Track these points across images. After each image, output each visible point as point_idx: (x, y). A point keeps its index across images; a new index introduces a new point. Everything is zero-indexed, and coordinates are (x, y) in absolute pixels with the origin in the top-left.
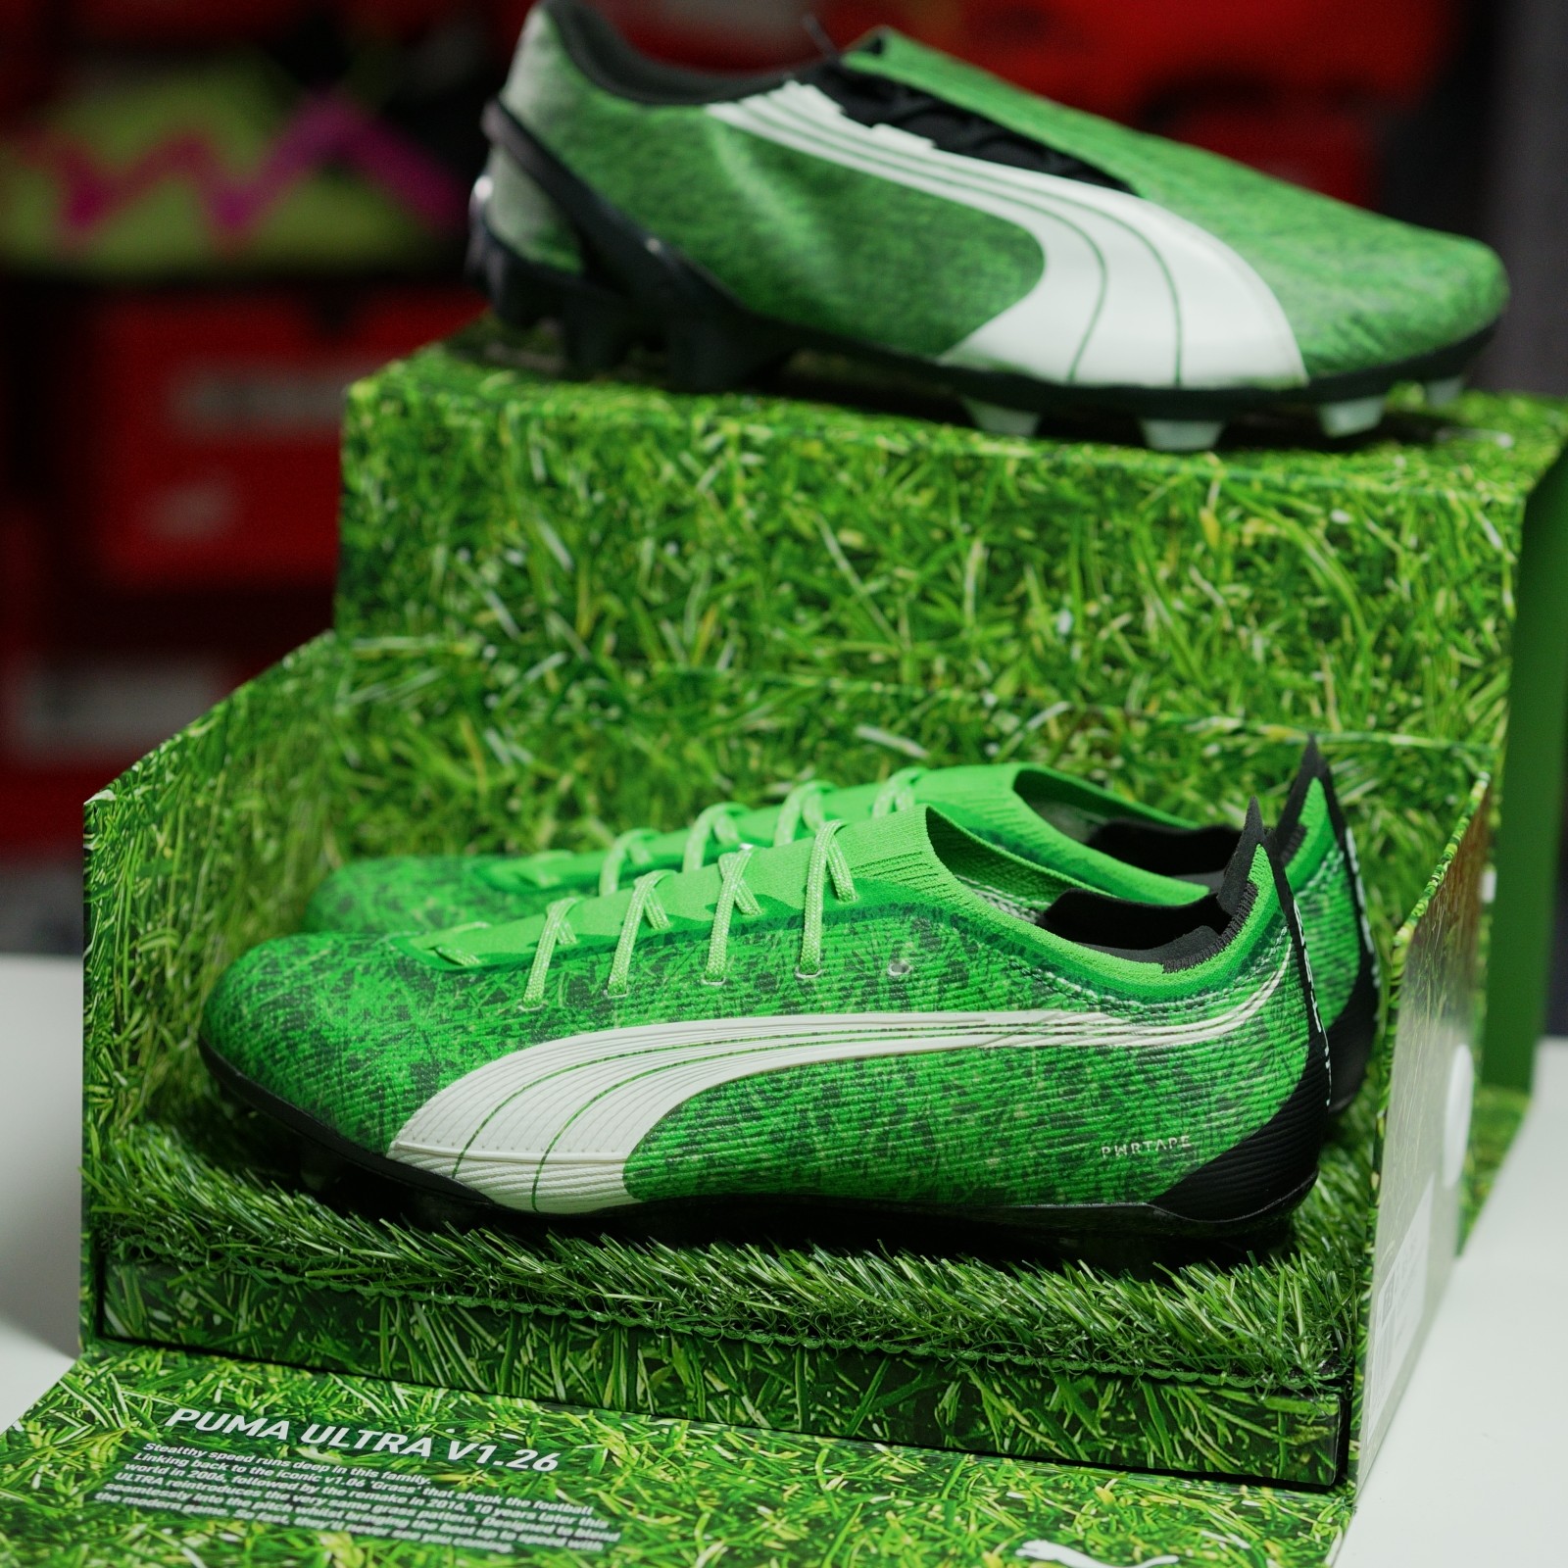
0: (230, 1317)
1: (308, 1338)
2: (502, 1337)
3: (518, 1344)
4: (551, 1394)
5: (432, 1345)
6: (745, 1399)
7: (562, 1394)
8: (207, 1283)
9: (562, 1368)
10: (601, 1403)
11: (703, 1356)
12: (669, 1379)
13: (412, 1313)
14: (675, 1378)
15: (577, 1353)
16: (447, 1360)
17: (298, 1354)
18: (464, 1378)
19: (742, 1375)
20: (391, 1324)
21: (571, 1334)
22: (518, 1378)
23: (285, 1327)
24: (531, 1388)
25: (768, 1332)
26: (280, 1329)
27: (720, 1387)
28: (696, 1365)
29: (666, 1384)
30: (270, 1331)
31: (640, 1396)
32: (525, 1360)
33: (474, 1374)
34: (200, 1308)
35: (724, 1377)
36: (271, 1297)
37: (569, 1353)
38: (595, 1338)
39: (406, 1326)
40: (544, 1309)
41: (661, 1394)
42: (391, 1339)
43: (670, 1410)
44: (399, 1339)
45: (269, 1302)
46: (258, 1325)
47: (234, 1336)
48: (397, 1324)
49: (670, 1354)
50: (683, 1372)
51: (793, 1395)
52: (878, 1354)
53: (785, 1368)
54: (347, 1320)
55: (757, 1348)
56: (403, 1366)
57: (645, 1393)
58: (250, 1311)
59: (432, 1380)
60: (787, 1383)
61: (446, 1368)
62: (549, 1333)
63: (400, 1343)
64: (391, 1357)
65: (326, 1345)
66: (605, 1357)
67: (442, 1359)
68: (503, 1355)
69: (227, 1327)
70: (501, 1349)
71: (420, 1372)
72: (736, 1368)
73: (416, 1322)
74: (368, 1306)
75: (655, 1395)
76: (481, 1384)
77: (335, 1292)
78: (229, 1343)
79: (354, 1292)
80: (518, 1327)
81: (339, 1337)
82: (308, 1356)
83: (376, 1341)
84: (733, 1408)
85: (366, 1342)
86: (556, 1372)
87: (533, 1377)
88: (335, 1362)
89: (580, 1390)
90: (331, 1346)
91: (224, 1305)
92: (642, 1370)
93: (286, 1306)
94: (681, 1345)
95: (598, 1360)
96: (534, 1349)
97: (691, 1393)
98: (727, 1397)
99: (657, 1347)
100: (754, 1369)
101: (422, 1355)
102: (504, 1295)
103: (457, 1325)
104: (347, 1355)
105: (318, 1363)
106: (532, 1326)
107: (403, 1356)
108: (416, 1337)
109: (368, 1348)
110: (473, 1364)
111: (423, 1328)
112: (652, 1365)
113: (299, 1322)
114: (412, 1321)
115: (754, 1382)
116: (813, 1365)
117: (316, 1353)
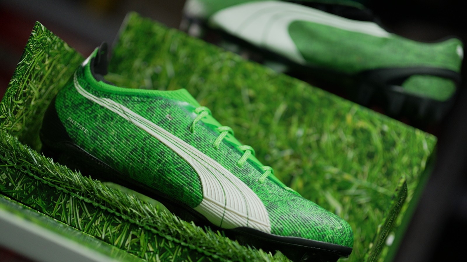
0: (14, 185)
1: (35, 198)
2: (92, 215)
3: (96, 218)
4: (100, 236)
5: (71, 211)
6: (157, 256)
7: (103, 237)
8: (12, 172)
9: (106, 229)
10: (114, 243)
11: (150, 238)
12: (137, 242)
13: (69, 199)
14: (139, 243)
15: (113, 226)
16: (73, 217)
17: (30, 202)
18: (76, 224)
19: (159, 248)
20: (61, 201)
21: (113, 220)
22: (92, 228)
23: (29, 193)
24: (95, 233)
25: (172, 237)
26: (27, 192)
27: (151, 249)
28: (147, 241)
29: (136, 244)
30: (24, 192)
31: (126, 245)
32: (96, 224)
33: (79, 223)
34: (6, 179)
35: (154, 247)
36: (29, 182)
37: (110, 226)
38: (120, 224)
39: (65, 203)
40: (109, 210)
41: (133, 246)
42: (59, 205)
43: (134, 252)
44: (62, 206)
45: (28, 184)
46: (21, 189)
47: (13, 191)
48: (63, 201)
49: (140, 235)
50: (142, 242)
51: (172, 259)
52: (203, 254)
53: (173, 250)
54: (48, 196)
55: (167, 241)
56: (59, 214)
57: (128, 244)
58: (21, 185)
59: (66, 221)
60: (172, 254)
61: (72, 219)
62: (107, 218)
63: (61, 207)
64: (57, 211)
65: (39, 202)
66: (120, 230)
67: (72, 216)
68: (90, 220)
69: (13, 187)
70: (90, 218)
71: (64, 218)
72: (158, 245)
73: (69, 203)
74: (57, 194)
75: (131, 246)
76: (80, 227)
77: (49, 186)
78: (11, 192)
79: (55, 188)
80: (98, 213)
81: (44, 200)
82: (33, 203)
83: (54, 205)
84: (152, 257)
85: (52, 204)
86: (104, 230)
87: (97, 229)
88: (40, 207)
89: (109, 238)
90: (40, 202)
91: (14, 181)
92: (130, 237)
93: (32, 186)
94: (145, 233)
95: (118, 230)
96: (100, 221)
97: (142, 249)
98: (152, 253)
99: (137, 232)
100: (164, 247)
101: (66, 213)
102: (98, 202)
103: (80, 207)
104: (44, 206)
105: (34, 206)
106: (102, 214)
107: (60, 211)
108: (67, 207)
109: (51, 206)
110: (81, 220)
111: (70, 205)
112: (134, 237)
113: (34, 192)
114: (68, 202)
115: (162, 251)
116: (182, 251)
117: (35, 203)
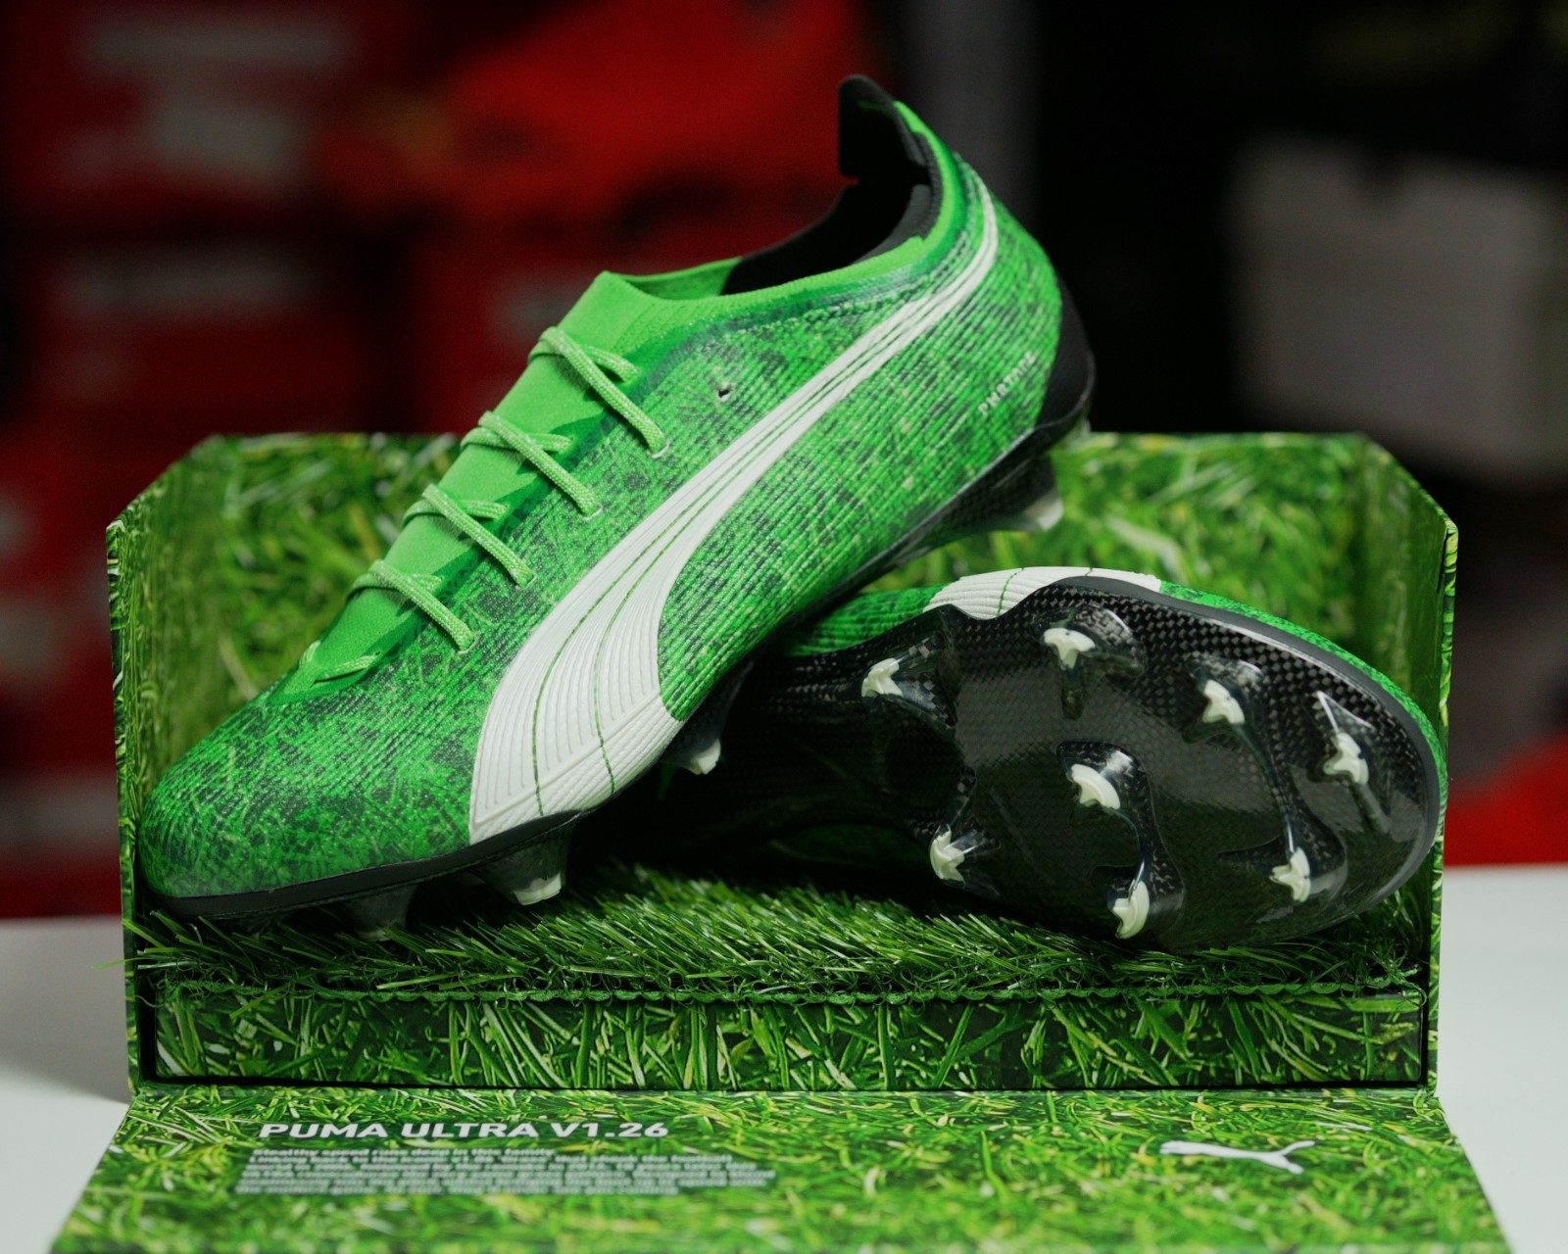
0: (292, 1042)
1: (374, 1054)
2: (576, 1029)
3: (593, 1034)
4: (630, 1081)
5: (504, 1046)
6: (829, 1063)
7: (641, 1081)
8: (266, 1009)
10: (682, 1085)
11: (783, 1024)
12: (750, 1052)
13: (481, 1015)
14: (756, 1051)
15: (655, 1037)
16: (521, 1060)
17: (364, 1071)
18: (539, 1075)
19: (825, 1039)
20: (461, 1029)
21: (647, 1018)
22: (594, 1069)
23: (349, 1045)
24: (608, 1078)
25: (849, 992)
26: (345, 1048)
27: (803, 1053)
28: (777, 1034)
29: (747, 1057)
30: (334, 1052)
31: (721, 1073)
32: (601, 1050)
33: (549, 1070)
34: (259, 1036)
35: (806, 1043)
36: (333, 1016)
37: (646, 1038)
38: (672, 1019)
39: (477, 1030)
40: (621, 994)
41: (743, 1069)
42: (461, 1044)
43: (753, 1082)
44: (469, 1043)
45: (332, 1021)
46: (321, 1046)
47: (296, 1061)
48: (467, 1028)
49: (750, 1027)
50: (764, 1043)
51: (877, 1053)
52: (962, 1001)
53: (868, 1027)
54: (414, 1031)
55: (838, 1009)
56: (475, 1070)
57: (726, 1068)
58: (312, 1033)
59: (506, 1082)
60: (871, 1042)
61: (520, 1067)
62: (624, 1020)
63: (471, 1048)
64: (462, 1063)
65: (394, 1060)
66: (684, 1037)
67: (516, 1058)
68: (578, 1047)
69: (289, 1052)
70: (575, 1041)
71: (492, 1075)
72: (817, 1033)
73: (487, 1024)
74: (437, 1013)
75: (736, 1069)
76: (557, 1080)
77: (402, 1002)
78: (291, 1068)
79: (422, 1000)
80: (591, 1017)
81: (407, 1048)
82: (375, 1073)
83: (445, 1048)
84: (816, 1073)
85: (435, 1050)
87: (610, 1066)
88: (403, 1074)
89: (660, 1073)
90: (398, 1059)
91: (285, 1030)
92: (722, 1045)
93: (350, 1023)
94: (760, 1016)
95: (677, 1041)
96: (609, 1037)
97: (773, 1064)
98: (810, 1063)
99: (736, 1020)
100: (837, 1031)
101: (495, 1056)
102: (577, 986)
103: (528, 1022)
104: (416, 1066)
105: (385, 1078)
106: (606, 1014)
107: (473, 1060)
108: (488, 1040)
109: (437, 1056)
110: (548, 1060)
111: (494, 1028)
112: (732, 1039)
113: (364, 1039)
114: (482, 1023)
115: (837, 1045)
116: (896, 1020)
117: (383, 1068)
